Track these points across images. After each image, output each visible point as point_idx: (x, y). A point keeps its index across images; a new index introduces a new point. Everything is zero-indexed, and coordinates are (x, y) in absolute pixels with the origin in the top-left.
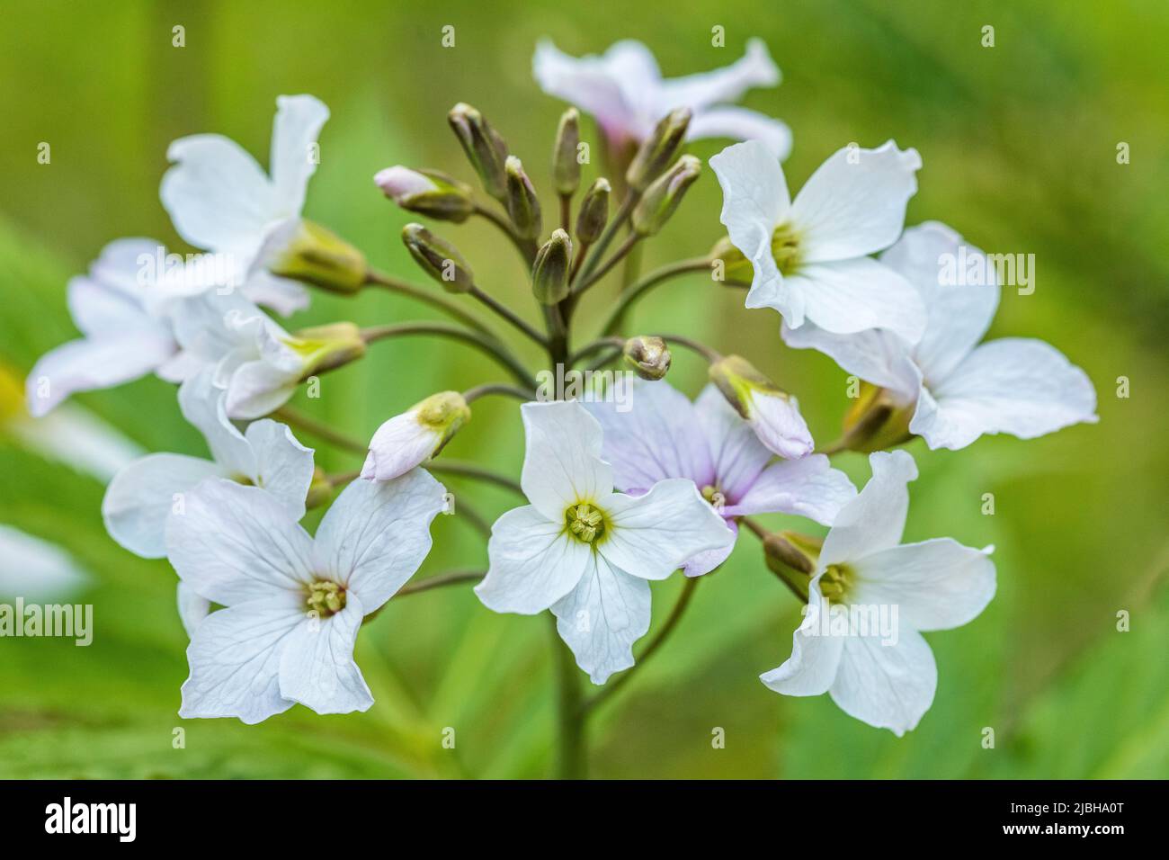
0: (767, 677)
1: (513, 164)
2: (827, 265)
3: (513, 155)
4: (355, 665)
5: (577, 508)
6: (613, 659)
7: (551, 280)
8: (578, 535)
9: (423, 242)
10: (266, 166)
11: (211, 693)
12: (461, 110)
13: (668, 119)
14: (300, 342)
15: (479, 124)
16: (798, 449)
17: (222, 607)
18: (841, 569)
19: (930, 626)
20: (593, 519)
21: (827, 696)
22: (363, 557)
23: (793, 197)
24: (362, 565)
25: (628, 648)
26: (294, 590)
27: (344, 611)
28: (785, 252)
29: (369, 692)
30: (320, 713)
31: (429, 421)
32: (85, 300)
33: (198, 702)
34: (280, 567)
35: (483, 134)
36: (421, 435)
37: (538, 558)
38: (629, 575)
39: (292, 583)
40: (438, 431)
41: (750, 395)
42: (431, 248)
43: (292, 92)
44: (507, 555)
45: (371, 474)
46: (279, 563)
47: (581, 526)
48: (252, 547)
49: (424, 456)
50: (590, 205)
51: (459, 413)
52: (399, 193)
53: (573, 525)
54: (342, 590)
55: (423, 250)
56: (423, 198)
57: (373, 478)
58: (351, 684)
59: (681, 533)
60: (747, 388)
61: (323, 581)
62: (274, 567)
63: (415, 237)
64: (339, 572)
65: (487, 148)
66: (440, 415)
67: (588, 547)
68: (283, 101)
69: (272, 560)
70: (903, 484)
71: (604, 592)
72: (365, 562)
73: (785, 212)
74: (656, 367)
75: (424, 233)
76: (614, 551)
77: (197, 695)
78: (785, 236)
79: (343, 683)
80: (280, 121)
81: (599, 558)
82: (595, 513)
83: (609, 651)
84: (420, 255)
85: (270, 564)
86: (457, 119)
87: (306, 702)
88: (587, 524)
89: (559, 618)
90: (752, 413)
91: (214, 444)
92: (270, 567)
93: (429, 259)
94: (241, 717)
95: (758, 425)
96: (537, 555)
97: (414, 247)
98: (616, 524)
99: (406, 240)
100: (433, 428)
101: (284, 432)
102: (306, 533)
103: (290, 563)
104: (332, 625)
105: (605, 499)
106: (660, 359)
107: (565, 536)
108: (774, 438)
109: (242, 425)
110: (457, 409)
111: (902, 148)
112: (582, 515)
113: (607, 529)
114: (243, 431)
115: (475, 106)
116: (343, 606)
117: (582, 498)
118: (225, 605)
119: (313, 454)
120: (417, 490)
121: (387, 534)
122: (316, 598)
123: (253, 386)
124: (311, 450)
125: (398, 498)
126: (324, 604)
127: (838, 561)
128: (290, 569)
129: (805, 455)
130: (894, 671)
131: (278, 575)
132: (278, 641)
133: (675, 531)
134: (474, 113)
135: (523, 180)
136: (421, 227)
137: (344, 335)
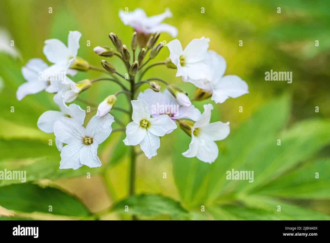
0: (184, 154)
1: (124, 46)
2: (191, 64)
3: (124, 44)
4: (98, 157)
5: (142, 121)
6: (152, 153)
7: (134, 72)
8: (143, 127)
9: (106, 64)
10: (66, 45)
11: (66, 163)
12: (111, 34)
13: (156, 33)
14: (78, 85)
15: (116, 37)
16: (188, 105)
17: (66, 144)
18: (197, 129)
19: (216, 140)
20: (146, 123)
21: (196, 157)
22: (97, 132)
23: (183, 49)
24: (96, 134)
25: (156, 151)
26: (81, 139)
27: (92, 143)
28: (182, 61)
29: (101, 163)
30: (90, 167)
31: (109, 103)
32: (26, 72)
33: (63, 165)
34: (78, 135)
35: (117, 39)
36: (108, 106)
37: (136, 133)
38: (154, 135)
39: (81, 138)
40: (111, 105)
41: (176, 93)
42: (107, 65)
43: (73, 30)
44: (129, 133)
45: (98, 115)
46: (78, 134)
47: (144, 125)
48: (72, 131)
49: (109, 111)
50: (141, 54)
51: (115, 100)
52: (99, 52)
53: (142, 124)
54: (92, 139)
55: (106, 65)
56: (104, 53)
57: (99, 116)
58: (97, 161)
59: (166, 126)
60: (176, 91)
61: (88, 137)
62: (77, 135)
63: (104, 63)
64: (91, 135)
65: (117, 42)
66: (111, 101)
67: (145, 129)
68: (71, 32)
69: (77, 134)
70: (210, 111)
71: (150, 139)
72: (97, 134)
73: (182, 53)
74: (158, 90)
75: (106, 62)
76: (151, 130)
77: (63, 164)
78: (182, 58)
79: (95, 160)
80: (70, 36)
81: (148, 131)
82: (147, 122)
83: (151, 152)
84: (105, 67)
85: (76, 134)
86: (111, 36)
87: (87, 165)
88: (145, 124)
89: (141, 145)
90: (177, 97)
91: (61, 108)
92: (76, 135)
93: (107, 67)
94: (73, 168)
95: (179, 100)
96: (135, 132)
97: (104, 65)
98: (151, 124)
99: (102, 64)
100: (111, 104)
101: (78, 107)
102: (84, 127)
103: (80, 134)
104: (91, 147)
105: (149, 119)
106: (159, 88)
107: (140, 127)
108: (183, 103)
109: (68, 104)
110: (114, 99)
111: (206, 38)
112: (144, 122)
113: (149, 125)
114: (68, 106)
115: (114, 33)
116: (92, 142)
117: (143, 119)
118: (67, 144)
119: (85, 112)
120: (108, 118)
121: (102, 128)
122: (86, 141)
123: (70, 96)
124: (84, 111)
125: (104, 120)
126: (88, 142)
127: (197, 127)
128: (80, 135)
129: (190, 106)
130: (209, 150)
131: (78, 137)
132: (78, 151)
133: (165, 126)
134: (115, 35)
135: (127, 50)
136: (105, 61)
137: (87, 82)
